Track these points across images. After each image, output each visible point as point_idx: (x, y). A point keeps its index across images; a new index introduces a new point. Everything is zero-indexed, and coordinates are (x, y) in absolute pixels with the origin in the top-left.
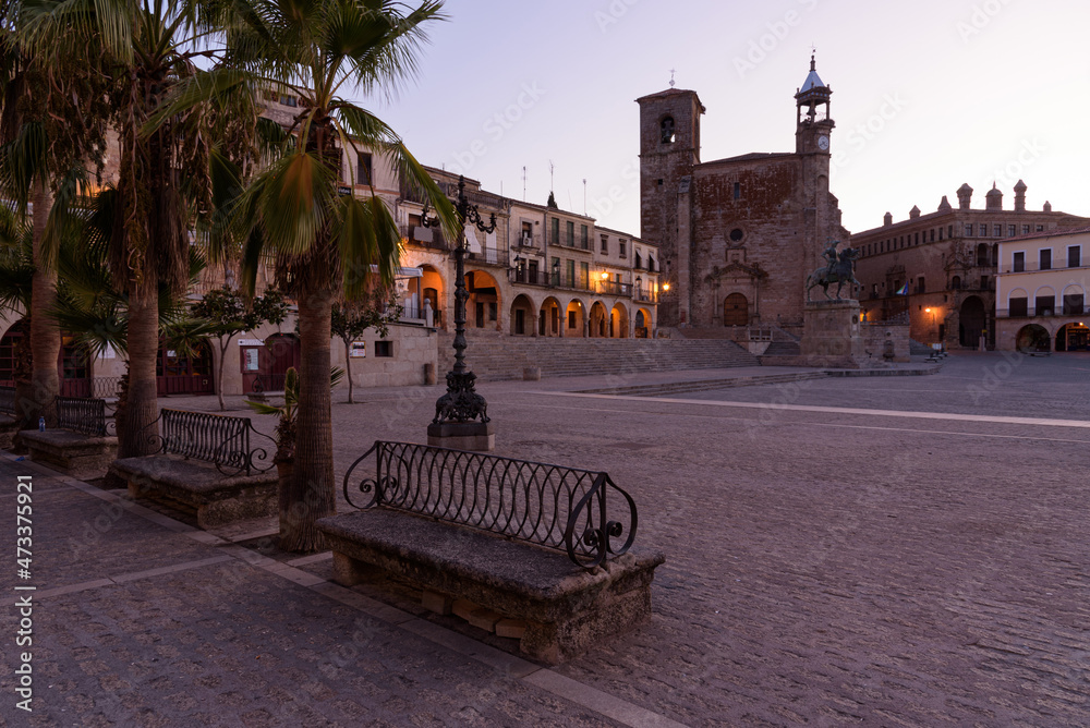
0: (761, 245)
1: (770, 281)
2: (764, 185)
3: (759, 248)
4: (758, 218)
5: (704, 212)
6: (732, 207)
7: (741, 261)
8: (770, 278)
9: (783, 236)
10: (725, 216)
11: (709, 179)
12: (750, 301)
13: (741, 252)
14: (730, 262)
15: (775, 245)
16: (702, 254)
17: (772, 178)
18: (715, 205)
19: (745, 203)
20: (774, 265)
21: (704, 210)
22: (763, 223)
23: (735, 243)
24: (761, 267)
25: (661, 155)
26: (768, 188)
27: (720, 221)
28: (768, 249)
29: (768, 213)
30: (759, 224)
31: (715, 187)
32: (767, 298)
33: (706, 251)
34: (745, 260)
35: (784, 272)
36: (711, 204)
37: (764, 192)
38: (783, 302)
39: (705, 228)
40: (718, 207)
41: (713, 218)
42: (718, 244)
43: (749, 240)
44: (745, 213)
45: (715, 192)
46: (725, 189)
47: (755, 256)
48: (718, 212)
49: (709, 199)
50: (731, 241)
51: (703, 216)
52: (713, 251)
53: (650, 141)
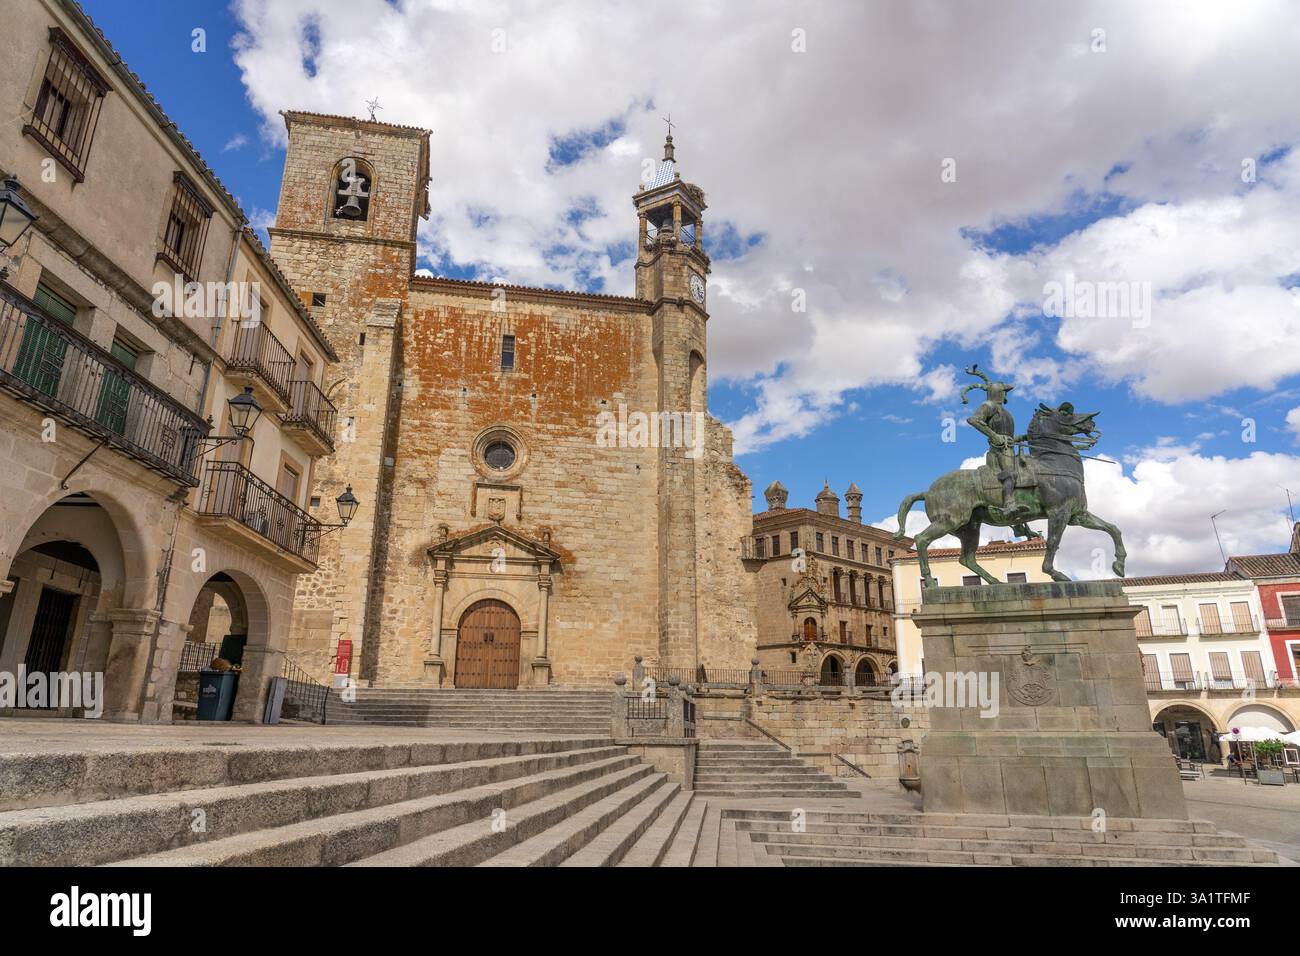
0: (561, 485)
1: (578, 574)
2: (570, 351)
3: (554, 492)
4: (554, 421)
5: (427, 387)
6: (494, 387)
7: (510, 519)
8: (578, 567)
9: (611, 470)
10: (476, 406)
11: (443, 315)
12: (527, 622)
13: (512, 497)
14: (482, 520)
15: (591, 491)
16: (411, 490)
17: (589, 339)
18: (455, 375)
19: (525, 382)
20: (588, 537)
21: (426, 381)
22: (567, 435)
23: (498, 474)
24: (556, 537)
25: (328, 238)
26: (578, 357)
27: (463, 415)
28: (575, 496)
29: (578, 415)
30: (556, 435)
31: (457, 334)
32: (571, 618)
33: (423, 483)
34: (519, 518)
35: (613, 556)
36: (445, 373)
37: (569, 367)
38: (609, 631)
39: (425, 426)
40: (461, 382)
41: (445, 405)
42: (455, 470)
43: (532, 469)
44: (525, 407)
45: (456, 347)
46: (480, 343)
47: (543, 510)
48: (460, 394)
49: (441, 361)
50: (485, 468)
51: (422, 397)
52: (441, 486)
53: (307, 206)
